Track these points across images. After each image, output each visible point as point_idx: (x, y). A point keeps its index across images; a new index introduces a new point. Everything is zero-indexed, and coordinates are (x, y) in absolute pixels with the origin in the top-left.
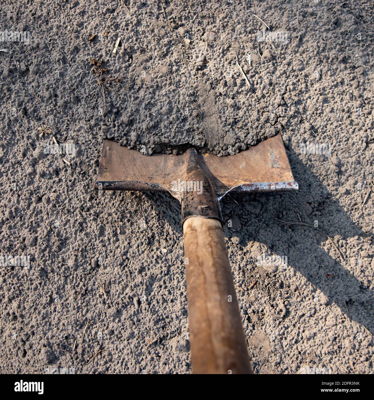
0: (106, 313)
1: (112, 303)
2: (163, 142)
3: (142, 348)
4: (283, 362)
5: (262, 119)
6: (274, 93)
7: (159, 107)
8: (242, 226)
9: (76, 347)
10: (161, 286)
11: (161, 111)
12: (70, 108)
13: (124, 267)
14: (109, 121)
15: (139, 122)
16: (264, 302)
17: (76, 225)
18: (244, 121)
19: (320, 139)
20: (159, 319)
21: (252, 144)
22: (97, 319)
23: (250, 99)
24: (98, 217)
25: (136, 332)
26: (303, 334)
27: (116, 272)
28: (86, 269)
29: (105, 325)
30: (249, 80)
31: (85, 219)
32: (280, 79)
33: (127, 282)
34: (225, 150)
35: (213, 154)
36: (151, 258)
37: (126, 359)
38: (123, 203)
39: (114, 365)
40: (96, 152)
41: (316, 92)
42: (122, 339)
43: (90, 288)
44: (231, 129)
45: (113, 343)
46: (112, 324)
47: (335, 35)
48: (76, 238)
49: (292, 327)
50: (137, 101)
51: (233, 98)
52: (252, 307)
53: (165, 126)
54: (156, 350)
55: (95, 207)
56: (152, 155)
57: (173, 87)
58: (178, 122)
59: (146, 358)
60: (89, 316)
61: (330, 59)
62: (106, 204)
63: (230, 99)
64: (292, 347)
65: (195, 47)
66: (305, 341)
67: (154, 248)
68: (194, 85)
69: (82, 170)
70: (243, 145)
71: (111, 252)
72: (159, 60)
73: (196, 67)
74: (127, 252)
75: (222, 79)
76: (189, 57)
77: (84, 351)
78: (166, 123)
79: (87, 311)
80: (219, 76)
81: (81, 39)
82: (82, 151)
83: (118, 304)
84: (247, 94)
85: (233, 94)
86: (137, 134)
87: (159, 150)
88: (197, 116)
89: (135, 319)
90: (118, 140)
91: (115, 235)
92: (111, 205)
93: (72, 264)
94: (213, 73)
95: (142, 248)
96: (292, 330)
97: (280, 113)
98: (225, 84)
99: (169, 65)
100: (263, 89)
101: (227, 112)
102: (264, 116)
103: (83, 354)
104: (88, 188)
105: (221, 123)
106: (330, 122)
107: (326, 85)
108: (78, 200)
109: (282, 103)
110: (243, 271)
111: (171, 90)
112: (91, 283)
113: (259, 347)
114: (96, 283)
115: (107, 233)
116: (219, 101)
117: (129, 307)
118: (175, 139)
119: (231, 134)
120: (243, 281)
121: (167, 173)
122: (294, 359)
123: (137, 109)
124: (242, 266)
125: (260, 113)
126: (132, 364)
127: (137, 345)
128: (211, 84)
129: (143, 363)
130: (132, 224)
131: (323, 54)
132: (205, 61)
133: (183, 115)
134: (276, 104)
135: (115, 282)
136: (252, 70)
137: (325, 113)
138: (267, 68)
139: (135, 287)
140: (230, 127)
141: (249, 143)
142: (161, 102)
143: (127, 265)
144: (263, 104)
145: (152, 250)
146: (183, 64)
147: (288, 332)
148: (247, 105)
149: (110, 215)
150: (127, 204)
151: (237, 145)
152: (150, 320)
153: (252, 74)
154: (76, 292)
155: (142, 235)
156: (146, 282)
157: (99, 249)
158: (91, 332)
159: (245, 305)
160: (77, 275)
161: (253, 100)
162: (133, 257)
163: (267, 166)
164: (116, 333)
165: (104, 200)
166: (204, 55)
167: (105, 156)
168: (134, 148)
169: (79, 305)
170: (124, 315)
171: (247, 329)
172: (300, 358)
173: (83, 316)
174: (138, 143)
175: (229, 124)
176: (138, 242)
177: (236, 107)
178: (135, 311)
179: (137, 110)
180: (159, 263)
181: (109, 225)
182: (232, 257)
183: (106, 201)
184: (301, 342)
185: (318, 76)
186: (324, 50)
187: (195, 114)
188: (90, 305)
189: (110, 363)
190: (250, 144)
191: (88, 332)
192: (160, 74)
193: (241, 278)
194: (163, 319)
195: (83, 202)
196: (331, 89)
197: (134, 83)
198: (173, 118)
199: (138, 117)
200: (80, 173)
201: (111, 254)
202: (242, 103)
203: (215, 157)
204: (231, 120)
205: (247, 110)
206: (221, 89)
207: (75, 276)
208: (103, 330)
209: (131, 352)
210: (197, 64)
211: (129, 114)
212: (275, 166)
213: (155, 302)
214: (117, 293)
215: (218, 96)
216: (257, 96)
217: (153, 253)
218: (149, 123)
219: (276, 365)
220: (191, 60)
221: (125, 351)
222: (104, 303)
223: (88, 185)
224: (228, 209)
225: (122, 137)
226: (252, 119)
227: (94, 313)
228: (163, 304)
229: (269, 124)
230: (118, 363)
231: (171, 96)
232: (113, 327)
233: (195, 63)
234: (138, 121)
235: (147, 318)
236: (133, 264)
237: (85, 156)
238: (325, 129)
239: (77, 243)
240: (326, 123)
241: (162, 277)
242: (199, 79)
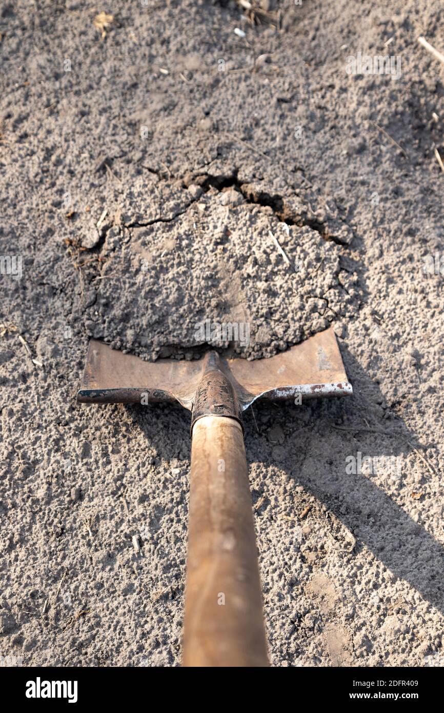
0: (91, 559)
1: (100, 545)
2: (172, 343)
3: (145, 606)
4: (358, 615)
5: (308, 307)
6: (323, 271)
7: (165, 296)
8: (286, 437)
9: (47, 610)
10: (172, 521)
11: (168, 301)
12: (44, 302)
13: (120, 496)
14: (95, 316)
15: (137, 317)
16: (323, 534)
17: (49, 443)
18: (282, 312)
19: (387, 326)
20: (170, 564)
21: (294, 342)
22: (78, 567)
23: (289, 282)
24: (80, 432)
25: (136, 583)
26: (385, 573)
27: (106, 503)
28: (63, 501)
29: (90, 577)
30: (287, 256)
31: (62, 435)
32: (330, 253)
33: (122, 515)
34: (258, 351)
35: (241, 358)
36: (157, 482)
37: (122, 622)
38: (116, 413)
39: (104, 631)
40: (78, 352)
41: (377, 271)
42: (117, 594)
43: (68, 526)
44: (264, 323)
45: (102, 600)
46: (100, 574)
47: (396, 204)
48: (49, 460)
49: (367, 566)
50: (134, 288)
51: (266, 281)
52: (307, 543)
53: (173, 321)
54: (167, 607)
55: (77, 419)
56: (156, 361)
57: (183, 268)
58: (192, 315)
59: (152, 619)
60: (66, 563)
61: (392, 233)
62: (93, 415)
63: (263, 282)
64: (370, 594)
65: (212, 213)
66: (389, 584)
67: (161, 469)
68: (212, 265)
69: (58, 373)
70: (281, 343)
71: (100, 477)
72: (163, 232)
73: (214, 240)
74: (123, 476)
75: (250, 255)
76: (204, 229)
77: (58, 613)
78: (175, 316)
79: (64, 558)
80: (246, 251)
81: (56, 219)
82: (59, 350)
83: (110, 545)
84: (285, 275)
85: (265, 274)
86: (135, 332)
87: (166, 354)
88: (217, 306)
89: (135, 565)
90: (109, 341)
91: (105, 454)
92: (99, 416)
93: (43, 494)
94: (237, 247)
95: (143, 471)
96: (367, 571)
97: (333, 297)
98: (255, 262)
99: (177, 239)
100: (308, 267)
101: (258, 300)
102: (309, 303)
103: (57, 619)
104: (67, 396)
105: (251, 314)
106: (399, 306)
107: (389, 262)
108: (53, 411)
109: (333, 284)
110: (291, 495)
111: (181, 272)
112: (70, 519)
113: (320, 595)
114: (78, 520)
115: (93, 453)
116: (248, 285)
117: (125, 549)
118: (188, 339)
119: (264, 329)
120: (292, 508)
121: (177, 382)
122: (374, 609)
123: (134, 299)
124: (288, 488)
125: (304, 300)
126: (130, 628)
127: (137, 601)
128: (236, 262)
129: (147, 627)
130: (129, 440)
131: (381, 226)
132: (227, 232)
133: (198, 306)
134: (325, 286)
135: (104, 518)
136: (292, 242)
137: (391, 296)
138: (312, 238)
139: (134, 522)
140: (263, 319)
141: (290, 340)
142: (166, 289)
143: (122, 495)
144: (307, 287)
145: (159, 473)
146: (197, 237)
147: (361, 573)
148: (286, 289)
149: (97, 429)
150: (123, 414)
151: (273, 344)
152: (157, 565)
153: (292, 247)
154: (47, 533)
155: (143, 453)
156: (150, 514)
157: (82, 474)
158: (69, 588)
159: (297, 540)
160: (50, 510)
161: (294, 281)
162: (131, 482)
163: (313, 368)
164: (106, 585)
165: (90, 410)
166: (225, 224)
167: (91, 362)
168: (131, 352)
169: (52, 549)
170: (120, 560)
171: (301, 571)
172: (383, 607)
173: (58, 564)
174: (137, 345)
175: (262, 316)
176: (138, 462)
177: (271, 293)
178: (134, 555)
179: (134, 301)
180: (168, 489)
181: (97, 441)
182: (274, 477)
183: (92, 411)
184: (383, 586)
185: (377, 252)
186: (382, 221)
187: (214, 303)
188: (68, 549)
189: (97, 629)
190: (291, 342)
191: (66, 587)
192: (164, 251)
193: (288, 505)
194: (176, 565)
195: (59, 414)
196: (396, 265)
197: (130, 264)
198: (184, 310)
199: (135, 310)
200: (55, 376)
201: (99, 480)
202: (278, 286)
203: (244, 361)
204: (264, 311)
205: (287, 296)
206: (249, 269)
207: (47, 512)
208: (88, 583)
209: (129, 611)
210: (216, 236)
211: (123, 306)
212: (324, 367)
213: (163, 542)
214: (109, 531)
215: (245, 279)
216: (299, 276)
217: (159, 476)
218: (151, 317)
219: (348, 620)
220: (207, 232)
221: (121, 611)
222: (89, 545)
223: (67, 392)
224: (266, 415)
225: (114, 337)
226: (293, 308)
227: (74, 559)
228: (175, 543)
229: (317, 314)
230: (110, 627)
231: (180, 280)
232: (102, 578)
233: (213, 235)
234: (135, 315)
235: (153, 563)
236: (131, 491)
237: (64, 356)
238: (393, 314)
239: (50, 468)
240: (393, 307)
241: (173, 507)
242: (219, 256)
